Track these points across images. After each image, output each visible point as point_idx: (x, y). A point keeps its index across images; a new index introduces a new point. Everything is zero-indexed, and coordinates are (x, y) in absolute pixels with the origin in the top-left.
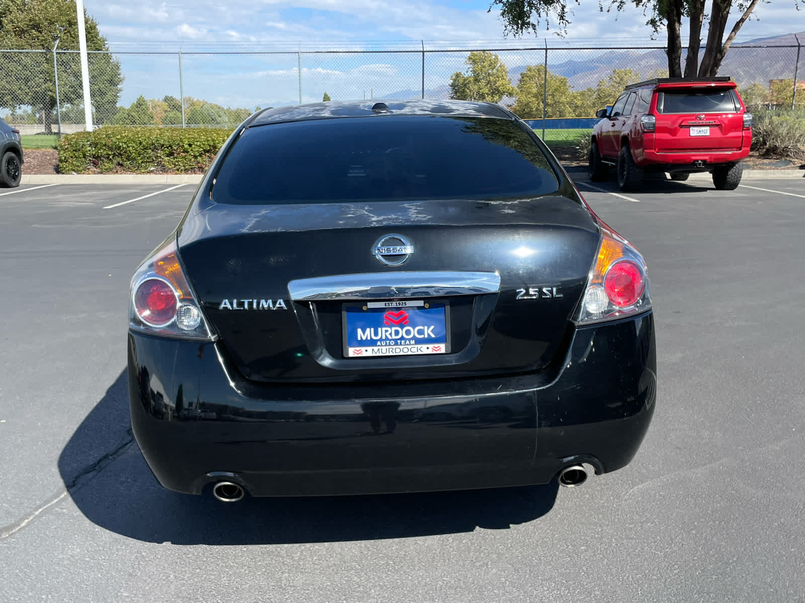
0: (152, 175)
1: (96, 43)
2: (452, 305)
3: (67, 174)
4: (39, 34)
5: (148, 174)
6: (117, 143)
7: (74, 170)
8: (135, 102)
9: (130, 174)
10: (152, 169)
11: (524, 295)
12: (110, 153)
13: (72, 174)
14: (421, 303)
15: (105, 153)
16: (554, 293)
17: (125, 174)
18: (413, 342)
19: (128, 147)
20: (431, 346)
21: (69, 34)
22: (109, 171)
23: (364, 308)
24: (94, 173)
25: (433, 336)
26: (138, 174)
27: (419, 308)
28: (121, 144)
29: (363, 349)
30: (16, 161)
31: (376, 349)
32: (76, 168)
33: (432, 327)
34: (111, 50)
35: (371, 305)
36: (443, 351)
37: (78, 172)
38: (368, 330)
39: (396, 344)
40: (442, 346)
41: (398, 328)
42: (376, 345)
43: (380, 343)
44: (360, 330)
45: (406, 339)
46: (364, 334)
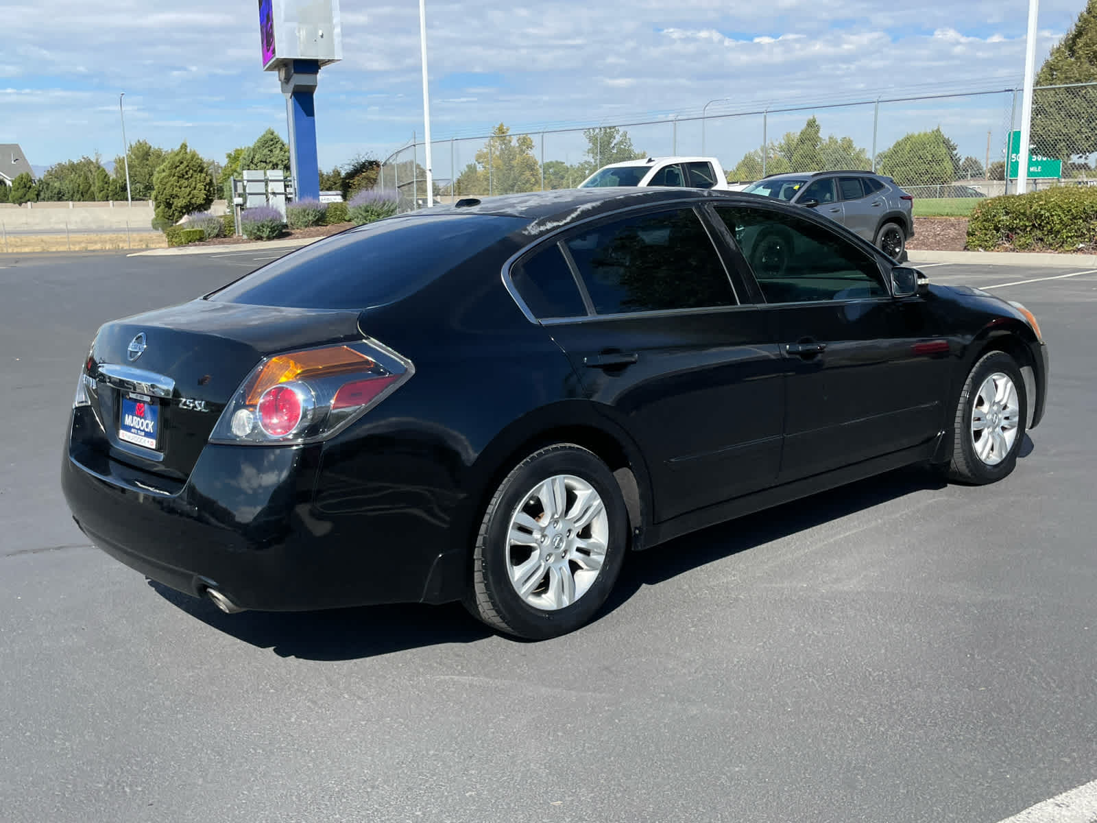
0: (1080, 256)
2: (161, 405)
3: (972, 251)
5: (1074, 254)
6: (1038, 210)
7: (980, 246)
9: (1051, 253)
10: (1081, 245)
11: (183, 404)
12: (1027, 224)
13: (978, 251)
14: (149, 400)
15: (1021, 224)
16: (202, 408)
17: (1044, 252)
18: (143, 433)
19: (1052, 216)
20: (150, 440)
22: (1025, 247)
24: (1006, 250)
25: (152, 431)
26: (1061, 253)
27: (148, 403)
28: (1043, 212)
29: (126, 433)
30: (900, 235)
31: (130, 434)
32: (984, 244)
33: (153, 423)
36: (153, 447)
37: (986, 248)
38: (130, 416)
39: (137, 434)
40: (154, 441)
41: (139, 419)
42: (130, 431)
43: (133, 430)
44: (127, 415)
45: (141, 430)
46: (128, 420)
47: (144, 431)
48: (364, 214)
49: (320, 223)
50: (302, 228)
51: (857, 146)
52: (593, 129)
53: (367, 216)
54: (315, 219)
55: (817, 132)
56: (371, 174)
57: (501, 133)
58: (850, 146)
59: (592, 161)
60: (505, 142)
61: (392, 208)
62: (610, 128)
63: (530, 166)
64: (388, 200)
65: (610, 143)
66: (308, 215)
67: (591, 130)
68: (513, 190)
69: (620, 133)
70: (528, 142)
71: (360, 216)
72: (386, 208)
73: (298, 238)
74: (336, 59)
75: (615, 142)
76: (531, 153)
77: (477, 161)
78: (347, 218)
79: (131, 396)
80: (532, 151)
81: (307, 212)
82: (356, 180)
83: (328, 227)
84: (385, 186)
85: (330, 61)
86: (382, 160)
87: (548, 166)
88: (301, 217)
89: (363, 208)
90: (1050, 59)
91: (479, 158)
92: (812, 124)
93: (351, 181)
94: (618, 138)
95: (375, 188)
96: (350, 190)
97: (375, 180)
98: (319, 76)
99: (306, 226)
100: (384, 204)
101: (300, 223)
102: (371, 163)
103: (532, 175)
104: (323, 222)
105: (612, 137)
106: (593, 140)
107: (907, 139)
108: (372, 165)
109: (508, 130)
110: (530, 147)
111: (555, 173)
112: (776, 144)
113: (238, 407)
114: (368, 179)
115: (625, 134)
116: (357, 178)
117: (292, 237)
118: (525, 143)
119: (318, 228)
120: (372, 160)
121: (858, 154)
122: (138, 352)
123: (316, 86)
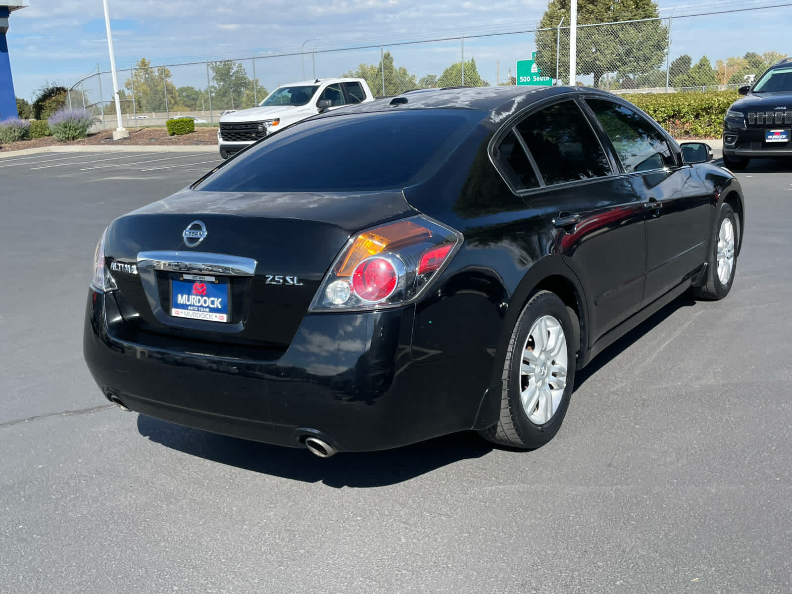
1: (647, 10)
2: (232, 283)
4: (595, 8)
8: (698, 63)
11: (271, 281)
14: (213, 279)
16: (295, 282)
18: (208, 310)
20: (218, 315)
21: (622, 4)
23: (181, 279)
25: (220, 307)
27: (212, 283)
29: (180, 310)
31: (186, 311)
33: (220, 299)
34: (661, 16)
35: (186, 277)
36: (225, 320)
38: (184, 296)
39: (198, 310)
40: (225, 316)
41: (200, 298)
42: (187, 309)
43: (189, 308)
44: (179, 295)
45: (204, 307)
46: (182, 299)
47: (208, 307)
48: (63, 129)
49: (25, 138)
50: (11, 142)
51: (410, 74)
52: (215, 62)
53: (66, 131)
54: (20, 135)
55: (391, 63)
56: (60, 98)
57: (144, 65)
58: (405, 73)
59: (217, 86)
60: (148, 72)
61: (86, 123)
62: (227, 61)
63: (170, 90)
64: (82, 118)
65: (229, 72)
66: (14, 131)
67: (214, 63)
68: (160, 109)
69: (237, 65)
70: (167, 72)
71: (60, 131)
72: (81, 124)
73: (8, 150)
74: (23, 5)
75: (233, 71)
76: (169, 80)
77: (126, 87)
78: (47, 133)
79: (184, 278)
80: (170, 79)
81: (13, 129)
82: (47, 103)
83: (32, 141)
84: (73, 107)
85: (17, 7)
86: (68, 86)
87: (182, 90)
88: (8, 134)
89: (62, 125)
90: (548, 11)
91: (128, 85)
92: (387, 57)
93: (43, 104)
94: (235, 69)
95: (65, 110)
96: (43, 111)
97: (63, 103)
98: (9, 19)
99: (13, 141)
100: (79, 121)
101: (7, 139)
102: (58, 89)
103: (172, 97)
104: (27, 137)
105: (230, 68)
106: (217, 70)
107: (453, 66)
108: (60, 90)
109: (149, 63)
110: (168, 76)
111: (188, 96)
112: (354, 73)
113: (333, 278)
114: (58, 102)
115: (240, 66)
116: (47, 101)
117: (3, 149)
118: (165, 73)
119: (24, 142)
120: (59, 86)
121: (411, 79)
122: (199, 238)
123: (7, 27)
